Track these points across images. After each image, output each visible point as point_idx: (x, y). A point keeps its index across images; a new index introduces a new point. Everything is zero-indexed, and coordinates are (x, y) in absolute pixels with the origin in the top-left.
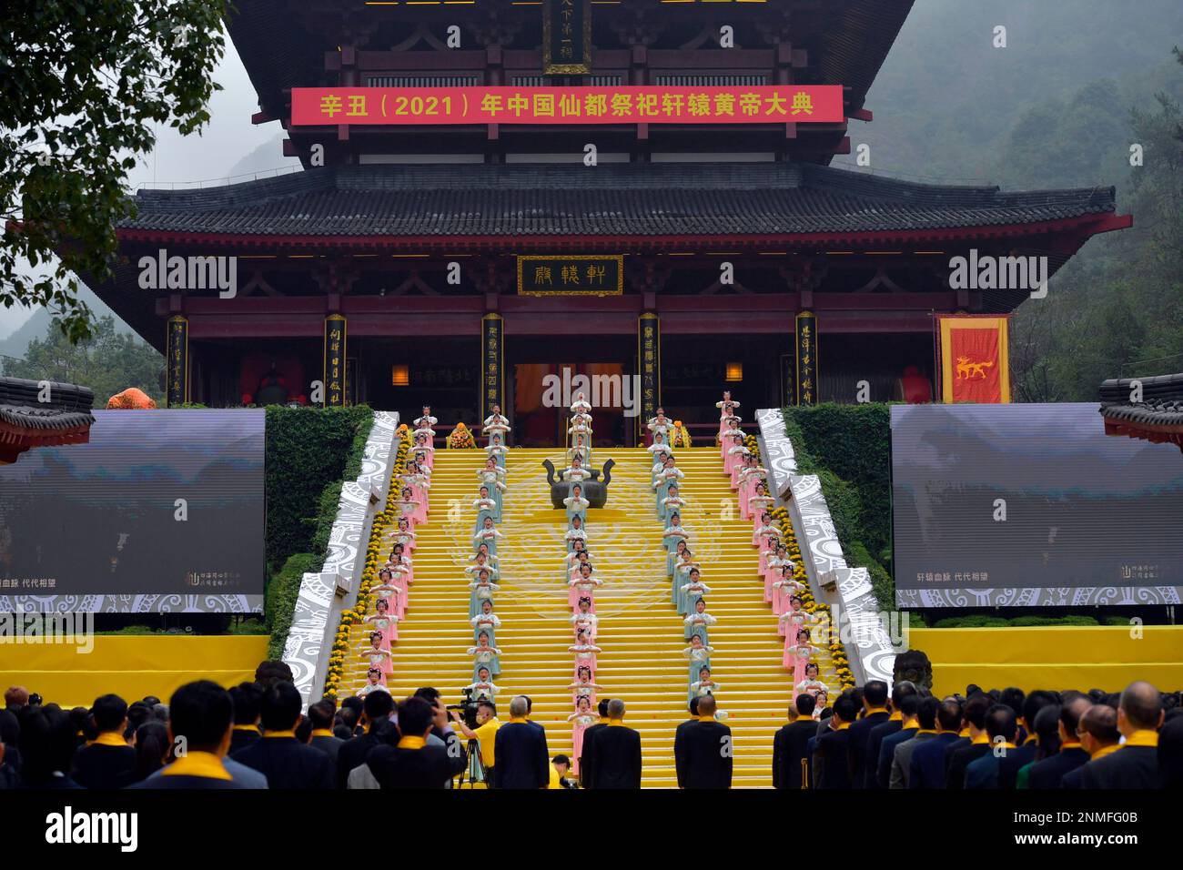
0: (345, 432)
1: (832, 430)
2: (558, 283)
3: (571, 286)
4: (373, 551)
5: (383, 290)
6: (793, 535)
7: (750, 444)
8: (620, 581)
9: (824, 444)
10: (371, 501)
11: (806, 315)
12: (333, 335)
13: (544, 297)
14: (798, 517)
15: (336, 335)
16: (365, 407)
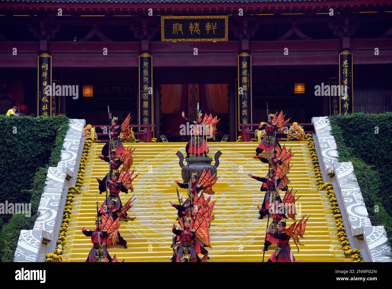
0: (51, 132)
1: (361, 130)
2: (187, 34)
3: (195, 36)
4: (68, 212)
5: (75, 38)
6: (336, 201)
7: (308, 139)
8: (225, 230)
9: (356, 139)
10: (67, 179)
11: (345, 53)
12: (43, 67)
13: (178, 42)
14: (339, 189)
15: (45, 66)
16: (64, 116)
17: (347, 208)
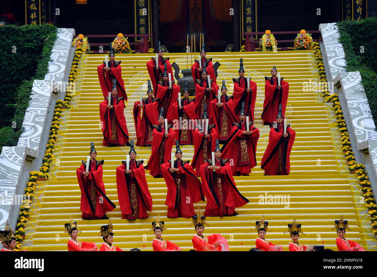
0: (37, 43)
4: (55, 128)
6: (342, 114)
7: (315, 48)
10: (54, 93)
16: (51, 25)
17: (353, 121)
